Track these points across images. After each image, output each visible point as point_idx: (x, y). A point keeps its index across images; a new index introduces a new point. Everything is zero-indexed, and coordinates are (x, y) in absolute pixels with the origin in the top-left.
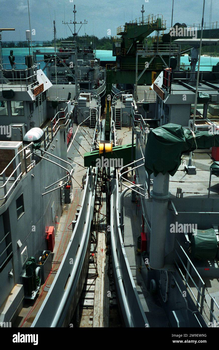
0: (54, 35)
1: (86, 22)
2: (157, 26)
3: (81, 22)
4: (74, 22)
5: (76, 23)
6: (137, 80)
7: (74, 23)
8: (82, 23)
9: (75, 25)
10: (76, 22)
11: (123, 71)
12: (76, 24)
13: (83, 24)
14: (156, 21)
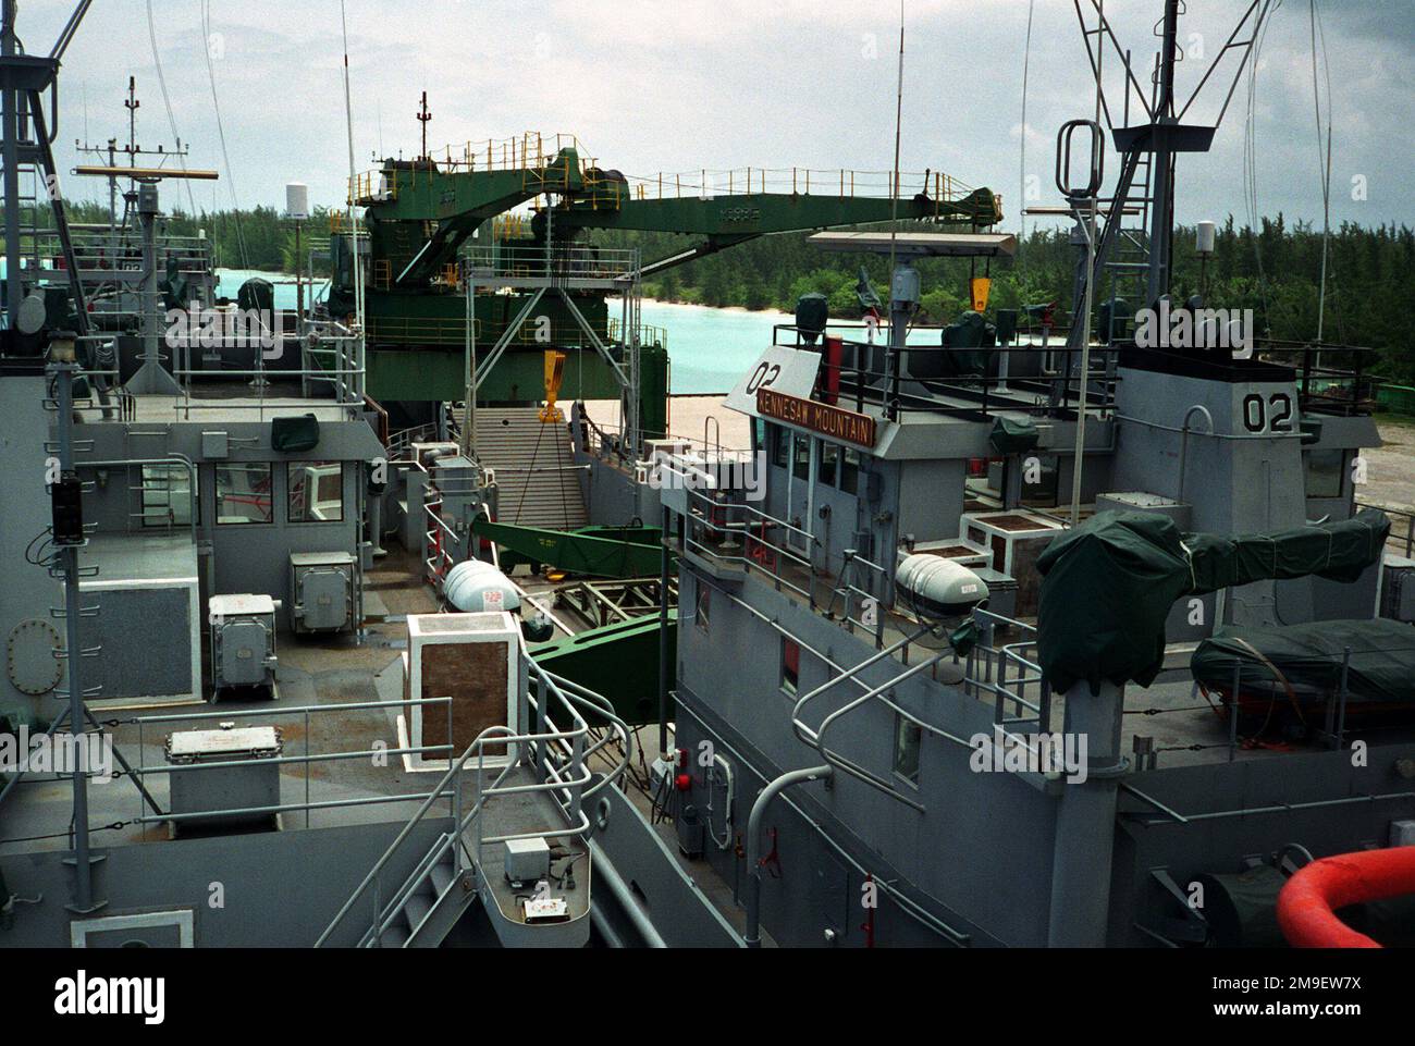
0: (109, 197)
1: (183, 149)
2: (563, 179)
3: (161, 148)
4: (127, 146)
5: (138, 151)
6: (472, 385)
7: (127, 150)
8: (164, 151)
9: (132, 160)
10: (138, 147)
11: (379, 349)
12: (136, 155)
13: (167, 154)
14: (554, 160)
